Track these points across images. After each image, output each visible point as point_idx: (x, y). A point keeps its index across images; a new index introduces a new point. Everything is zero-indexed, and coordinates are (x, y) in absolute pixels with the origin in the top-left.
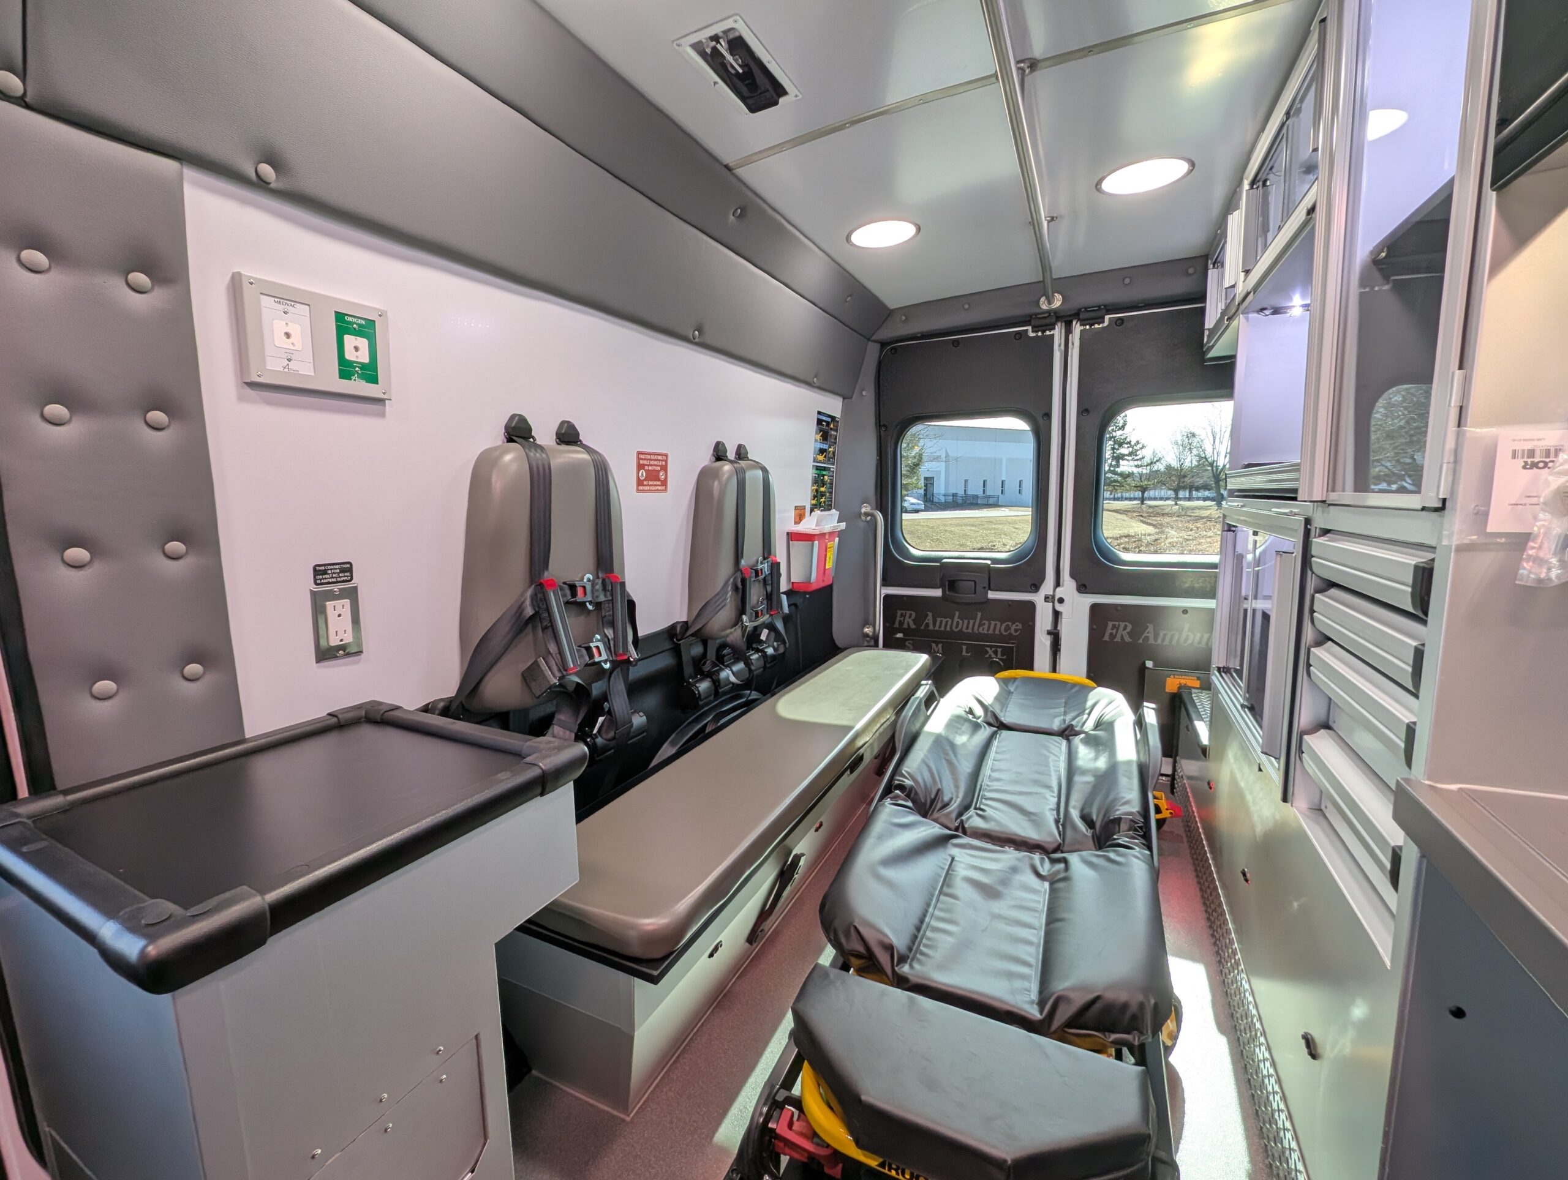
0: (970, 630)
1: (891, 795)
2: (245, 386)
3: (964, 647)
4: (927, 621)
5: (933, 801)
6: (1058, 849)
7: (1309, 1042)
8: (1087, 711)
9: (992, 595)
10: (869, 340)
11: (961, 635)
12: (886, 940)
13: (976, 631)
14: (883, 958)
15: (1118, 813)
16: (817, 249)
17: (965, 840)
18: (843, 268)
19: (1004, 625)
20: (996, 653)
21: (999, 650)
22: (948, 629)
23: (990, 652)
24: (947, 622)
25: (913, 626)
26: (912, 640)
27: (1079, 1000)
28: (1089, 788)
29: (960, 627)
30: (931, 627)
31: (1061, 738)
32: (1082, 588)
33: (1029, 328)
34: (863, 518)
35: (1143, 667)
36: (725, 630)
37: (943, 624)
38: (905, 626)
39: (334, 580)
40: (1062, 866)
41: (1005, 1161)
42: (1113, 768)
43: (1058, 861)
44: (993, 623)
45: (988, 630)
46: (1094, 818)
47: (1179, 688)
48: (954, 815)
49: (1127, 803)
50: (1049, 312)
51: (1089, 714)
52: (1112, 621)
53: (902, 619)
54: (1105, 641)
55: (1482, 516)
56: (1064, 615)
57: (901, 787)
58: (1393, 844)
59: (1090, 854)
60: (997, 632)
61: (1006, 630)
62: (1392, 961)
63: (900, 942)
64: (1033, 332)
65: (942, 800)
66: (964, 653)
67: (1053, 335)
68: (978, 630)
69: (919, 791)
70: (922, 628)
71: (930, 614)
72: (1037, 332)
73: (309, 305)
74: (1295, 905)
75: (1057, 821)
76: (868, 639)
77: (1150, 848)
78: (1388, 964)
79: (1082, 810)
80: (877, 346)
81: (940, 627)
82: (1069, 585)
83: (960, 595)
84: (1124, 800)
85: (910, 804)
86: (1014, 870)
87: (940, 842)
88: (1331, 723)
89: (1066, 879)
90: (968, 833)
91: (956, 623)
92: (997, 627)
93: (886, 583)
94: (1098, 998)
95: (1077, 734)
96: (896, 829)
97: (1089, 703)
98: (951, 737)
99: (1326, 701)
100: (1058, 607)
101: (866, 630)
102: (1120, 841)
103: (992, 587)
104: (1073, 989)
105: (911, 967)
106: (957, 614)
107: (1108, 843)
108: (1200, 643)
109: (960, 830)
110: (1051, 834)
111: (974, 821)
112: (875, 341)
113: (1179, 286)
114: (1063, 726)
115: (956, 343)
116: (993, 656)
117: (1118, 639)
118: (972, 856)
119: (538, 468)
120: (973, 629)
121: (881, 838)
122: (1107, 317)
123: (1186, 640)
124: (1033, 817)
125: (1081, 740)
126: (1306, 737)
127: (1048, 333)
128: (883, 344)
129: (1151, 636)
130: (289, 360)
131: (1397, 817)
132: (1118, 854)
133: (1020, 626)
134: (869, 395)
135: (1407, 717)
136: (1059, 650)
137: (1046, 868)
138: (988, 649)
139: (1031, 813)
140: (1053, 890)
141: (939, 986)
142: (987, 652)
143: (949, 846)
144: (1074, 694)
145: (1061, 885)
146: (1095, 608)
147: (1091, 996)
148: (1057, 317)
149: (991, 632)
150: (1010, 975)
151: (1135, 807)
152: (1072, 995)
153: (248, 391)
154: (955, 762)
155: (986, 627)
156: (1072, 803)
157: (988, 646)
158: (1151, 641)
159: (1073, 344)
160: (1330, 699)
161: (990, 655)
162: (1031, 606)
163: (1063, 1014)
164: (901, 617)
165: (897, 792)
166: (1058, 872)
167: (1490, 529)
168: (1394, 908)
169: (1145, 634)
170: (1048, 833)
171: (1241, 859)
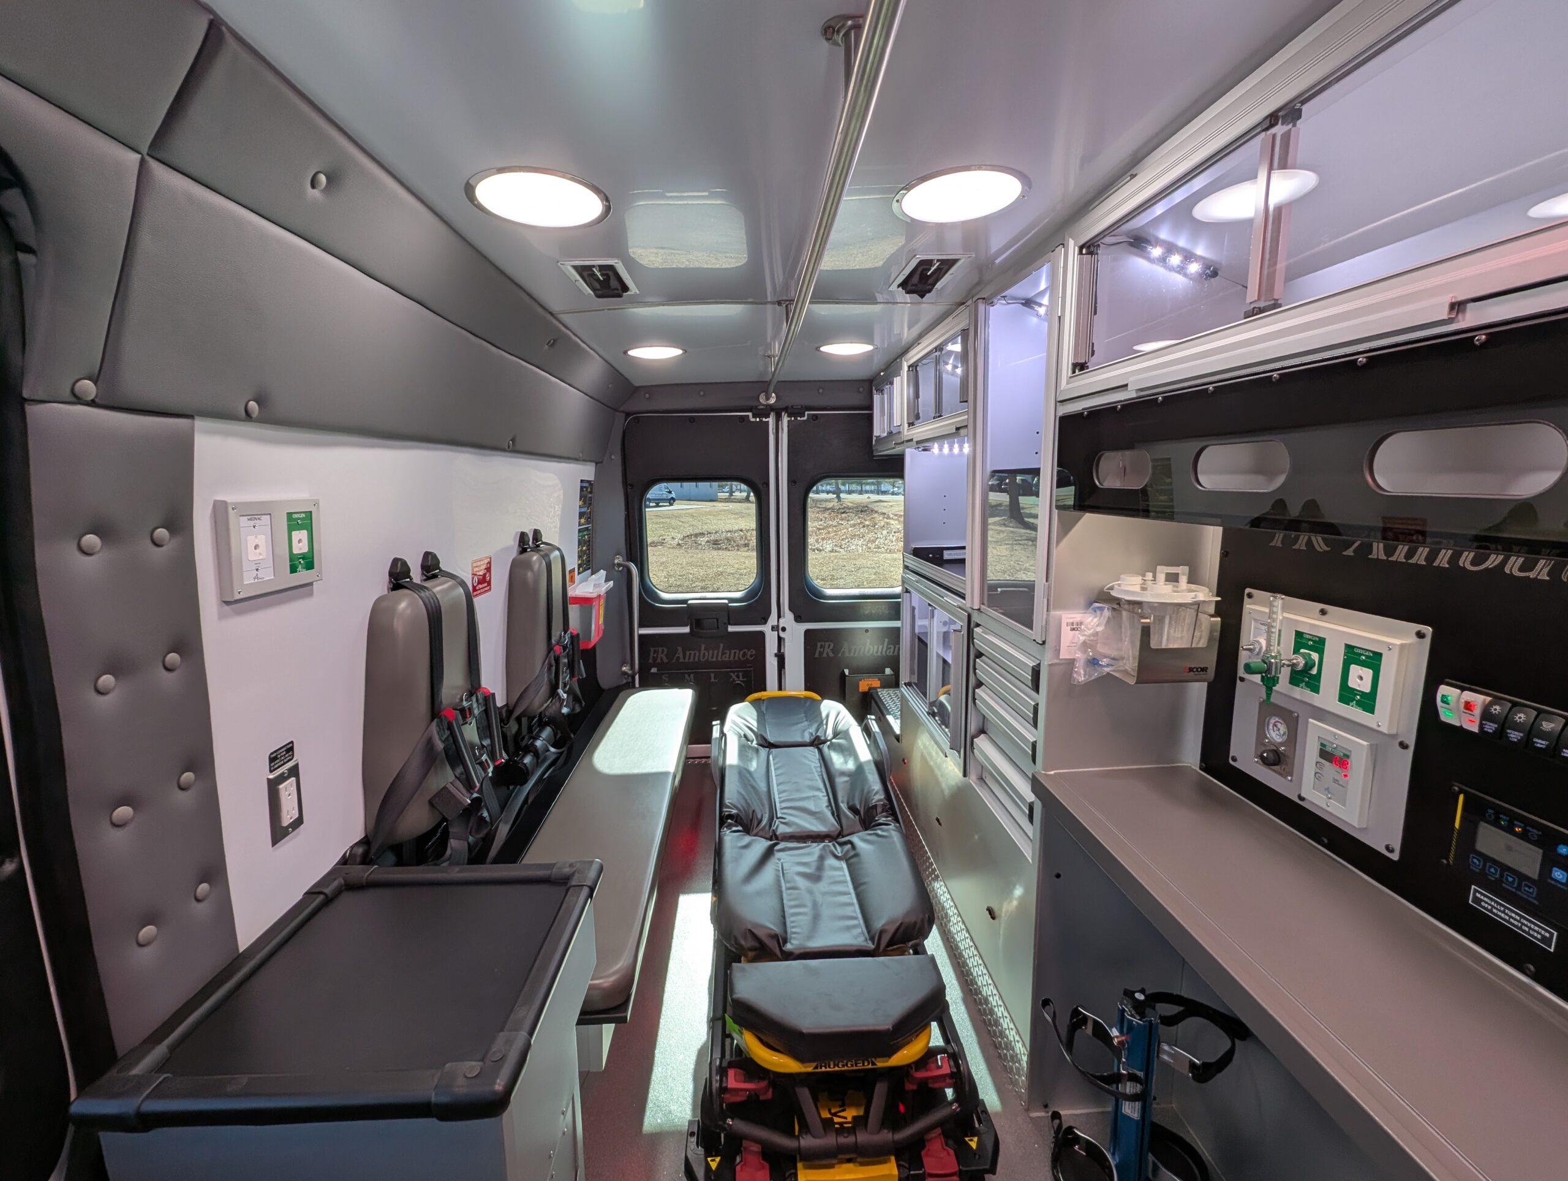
0: (714, 659)
1: (726, 825)
2: (224, 604)
3: (712, 675)
4: (677, 655)
5: (751, 820)
6: (840, 834)
7: (990, 911)
8: (825, 722)
9: (731, 629)
10: (616, 410)
11: (708, 664)
12: (773, 932)
13: (719, 659)
14: (772, 944)
15: (874, 801)
16: (596, 355)
17: (782, 845)
18: (617, 371)
19: (742, 652)
20: (738, 676)
21: (740, 674)
22: (696, 660)
23: (734, 676)
24: (695, 654)
25: (665, 660)
26: (668, 673)
27: (892, 929)
28: (848, 786)
29: (706, 657)
30: (681, 660)
31: (812, 748)
32: (798, 619)
33: (750, 414)
34: (616, 568)
35: (843, 673)
36: (542, 705)
37: (692, 656)
38: (659, 661)
39: (282, 762)
40: (849, 846)
41: (889, 1029)
42: (860, 768)
43: (845, 843)
44: (733, 651)
45: (729, 658)
46: (858, 807)
47: (870, 689)
48: (767, 828)
49: (876, 793)
50: (767, 406)
51: (827, 724)
52: (820, 642)
53: (655, 655)
54: (816, 658)
55: (1057, 651)
56: (786, 641)
57: (731, 816)
58: (1029, 801)
59: (863, 834)
60: (736, 658)
61: (743, 656)
62: (1032, 860)
63: (776, 929)
64: (753, 417)
65: (757, 818)
66: (713, 680)
67: (768, 422)
68: (721, 658)
69: (743, 817)
70: (674, 661)
71: (680, 649)
72: (756, 418)
73: (270, 514)
74: (976, 837)
75: (833, 814)
76: (626, 676)
77: (899, 823)
78: (1031, 861)
79: (848, 803)
80: (623, 415)
81: (689, 659)
82: (788, 618)
83: (705, 631)
84: (875, 792)
85: (740, 828)
86: (822, 858)
87: (769, 853)
88: (985, 730)
89: (857, 855)
90: (780, 839)
91: (704, 654)
92: (736, 655)
93: (642, 625)
94: (901, 924)
95: (824, 742)
96: (744, 851)
97: (824, 715)
98: (746, 767)
99: (982, 717)
100: (782, 634)
101: (624, 669)
102: (881, 821)
103: (731, 622)
104: (887, 923)
105: (792, 944)
106: (703, 647)
107: (873, 824)
108: (877, 652)
109: (774, 838)
110: (833, 825)
111: (782, 829)
112: (623, 412)
113: (855, 399)
114: (813, 738)
115: (692, 419)
116: (736, 679)
117: (825, 655)
118: (792, 855)
119: (433, 613)
120: (717, 658)
121: (737, 860)
122: (806, 413)
123: (869, 651)
124: (818, 815)
125: (829, 747)
126: (975, 740)
127: (764, 420)
128: (628, 415)
129: (847, 651)
130: (257, 570)
131: (1033, 791)
132: (883, 830)
133: (754, 652)
134: (617, 458)
135: (1032, 739)
136: (784, 668)
137: (839, 851)
138: (732, 674)
139: (816, 813)
140: (849, 866)
141: (812, 950)
142: (731, 677)
143: (775, 852)
144: (811, 711)
145: (853, 860)
146: (808, 633)
147: (898, 924)
148: (770, 408)
149: (732, 658)
150: (848, 928)
151: (881, 796)
152: (887, 927)
153: (227, 608)
154: (756, 786)
155: (727, 655)
156: (840, 799)
157: (731, 672)
158: (847, 654)
159: (782, 430)
160: (984, 716)
161: (734, 679)
162: (761, 635)
163: (886, 939)
164: (654, 653)
165: (729, 821)
166: (848, 851)
167: (1061, 657)
168: (1031, 835)
169: (843, 650)
170: (830, 824)
171: (935, 813)
